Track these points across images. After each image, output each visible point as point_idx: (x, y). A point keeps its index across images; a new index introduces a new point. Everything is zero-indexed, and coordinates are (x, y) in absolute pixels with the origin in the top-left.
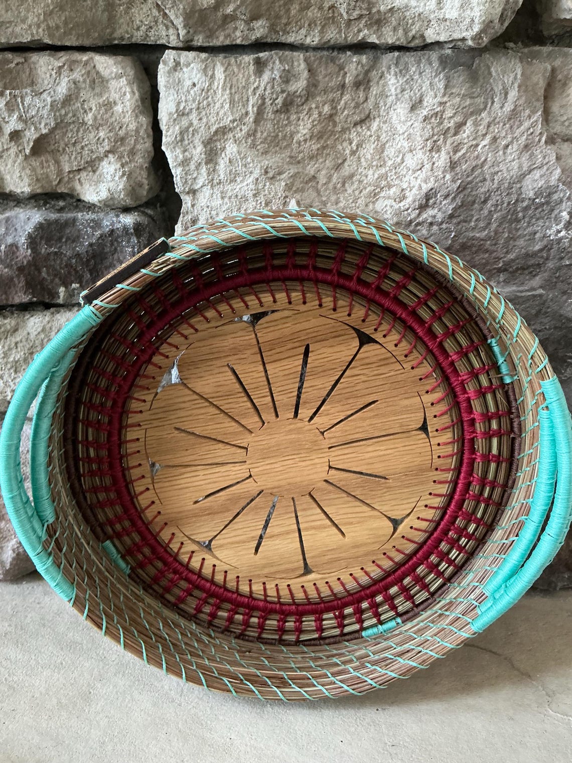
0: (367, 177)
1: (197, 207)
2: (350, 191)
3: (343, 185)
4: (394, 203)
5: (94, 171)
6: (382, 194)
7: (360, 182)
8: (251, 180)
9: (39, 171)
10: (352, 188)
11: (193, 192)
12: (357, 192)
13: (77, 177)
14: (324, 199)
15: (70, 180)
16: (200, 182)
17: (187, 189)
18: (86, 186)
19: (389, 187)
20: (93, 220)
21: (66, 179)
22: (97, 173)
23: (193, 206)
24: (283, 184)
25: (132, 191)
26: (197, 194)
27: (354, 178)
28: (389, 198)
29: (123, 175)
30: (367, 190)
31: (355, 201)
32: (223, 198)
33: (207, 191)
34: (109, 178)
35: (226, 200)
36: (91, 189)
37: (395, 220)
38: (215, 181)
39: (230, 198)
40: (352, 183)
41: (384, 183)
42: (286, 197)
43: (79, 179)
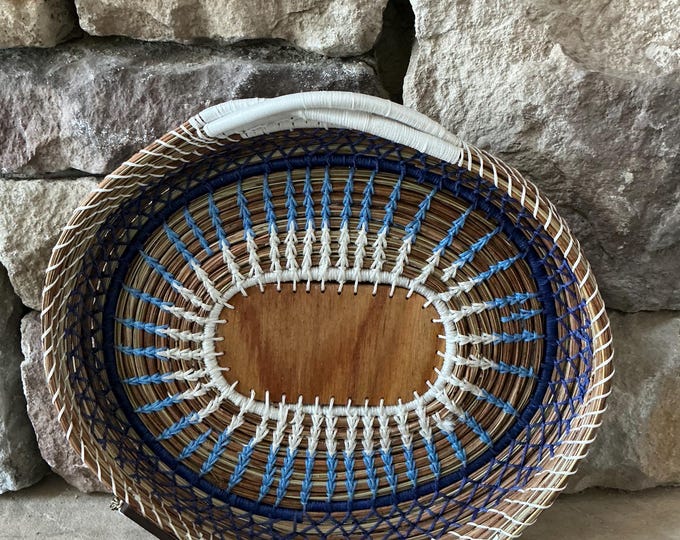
0: (636, 19)
1: (439, 54)
2: (615, 35)
3: (609, 27)
4: (668, 50)
5: (321, 14)
6: (654, 40)
7: (628, 25)
8: (509, 22)
9: (256, 12)
10: (619, 32)
11: (436, 37)
12: (624, 37)
13: (298, 21)
14: (587, 44)
15: (291, 23)
16: (447, 26)
17: (430, 34)
18: (309, 31)
19: (664, 31)
20: (311, 72)
21: (285, 22)
22: (325, 15)
23: (432, 53)
24: (546, 27)
25: (363, 38)
26: (441, 40)
27: (621, 21)
28: (663, 43)
29: (358, 17)
30: (636, 35)
31: (622, 47)
32: (472, 44)
33: (454, 37)
34: (340, 21)
35: (477, 46)
36: (315, 35)
37: (671, 69)
38: (465, 25)
39: (481, 43)
40: (619, 27)
41: (656, 27)
42: (549, 42)
43: (301, 23)
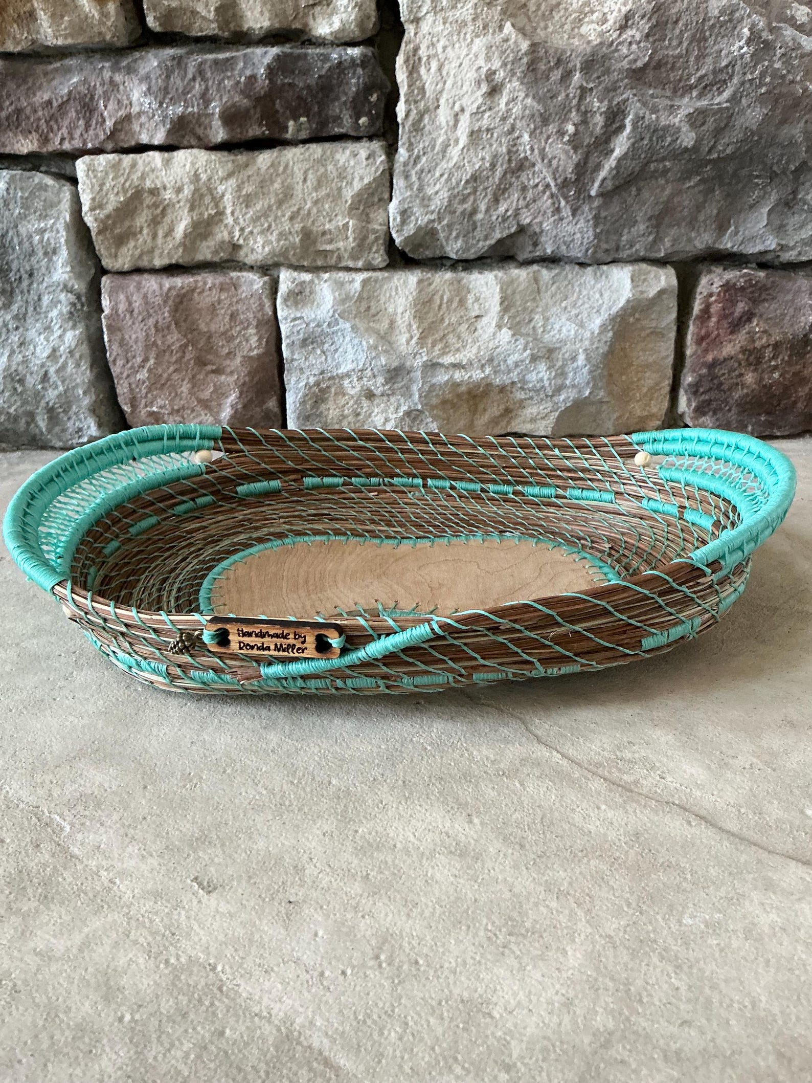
1: (420, 35)
2: (557, 18)
3: (551, 11)
4: (597, 27)
5: (328, 5)
6: (587, 19)
7: (566, 9)
8: (470, 5)
9: (279, 6)
10: (559, 15)
11: (417, 21)
12: (563, 19)
13: (311, 13)
14: (534, 25)
15: (306, 15)
16: (424, 10)
17: (412, 18)
18: (319, 20)
19: (592, 12)
20: (322, 55)
21: (301, 14)
22: (331, 6)
23: (416, 34)
24: (499, 8)
25: (361, 24)
26: (421, 23)
27: (561, 7)
28: (592, 22)
29: (356, 6)
30: (573, 16)
31: (562, 26)
32: (444, 23)
33: (430, 18)
34: (342, 9)
35: (448, 25)
36: (324, 22)
37: (598, 41)
38: (438, 9)
39: (451, 23)
40: (559, 11)
41: (587, 9)
42: (502, 20)
43: (313, 14)
